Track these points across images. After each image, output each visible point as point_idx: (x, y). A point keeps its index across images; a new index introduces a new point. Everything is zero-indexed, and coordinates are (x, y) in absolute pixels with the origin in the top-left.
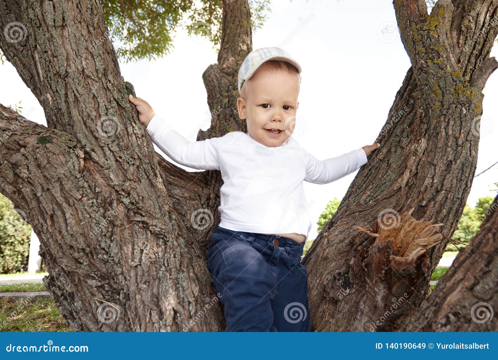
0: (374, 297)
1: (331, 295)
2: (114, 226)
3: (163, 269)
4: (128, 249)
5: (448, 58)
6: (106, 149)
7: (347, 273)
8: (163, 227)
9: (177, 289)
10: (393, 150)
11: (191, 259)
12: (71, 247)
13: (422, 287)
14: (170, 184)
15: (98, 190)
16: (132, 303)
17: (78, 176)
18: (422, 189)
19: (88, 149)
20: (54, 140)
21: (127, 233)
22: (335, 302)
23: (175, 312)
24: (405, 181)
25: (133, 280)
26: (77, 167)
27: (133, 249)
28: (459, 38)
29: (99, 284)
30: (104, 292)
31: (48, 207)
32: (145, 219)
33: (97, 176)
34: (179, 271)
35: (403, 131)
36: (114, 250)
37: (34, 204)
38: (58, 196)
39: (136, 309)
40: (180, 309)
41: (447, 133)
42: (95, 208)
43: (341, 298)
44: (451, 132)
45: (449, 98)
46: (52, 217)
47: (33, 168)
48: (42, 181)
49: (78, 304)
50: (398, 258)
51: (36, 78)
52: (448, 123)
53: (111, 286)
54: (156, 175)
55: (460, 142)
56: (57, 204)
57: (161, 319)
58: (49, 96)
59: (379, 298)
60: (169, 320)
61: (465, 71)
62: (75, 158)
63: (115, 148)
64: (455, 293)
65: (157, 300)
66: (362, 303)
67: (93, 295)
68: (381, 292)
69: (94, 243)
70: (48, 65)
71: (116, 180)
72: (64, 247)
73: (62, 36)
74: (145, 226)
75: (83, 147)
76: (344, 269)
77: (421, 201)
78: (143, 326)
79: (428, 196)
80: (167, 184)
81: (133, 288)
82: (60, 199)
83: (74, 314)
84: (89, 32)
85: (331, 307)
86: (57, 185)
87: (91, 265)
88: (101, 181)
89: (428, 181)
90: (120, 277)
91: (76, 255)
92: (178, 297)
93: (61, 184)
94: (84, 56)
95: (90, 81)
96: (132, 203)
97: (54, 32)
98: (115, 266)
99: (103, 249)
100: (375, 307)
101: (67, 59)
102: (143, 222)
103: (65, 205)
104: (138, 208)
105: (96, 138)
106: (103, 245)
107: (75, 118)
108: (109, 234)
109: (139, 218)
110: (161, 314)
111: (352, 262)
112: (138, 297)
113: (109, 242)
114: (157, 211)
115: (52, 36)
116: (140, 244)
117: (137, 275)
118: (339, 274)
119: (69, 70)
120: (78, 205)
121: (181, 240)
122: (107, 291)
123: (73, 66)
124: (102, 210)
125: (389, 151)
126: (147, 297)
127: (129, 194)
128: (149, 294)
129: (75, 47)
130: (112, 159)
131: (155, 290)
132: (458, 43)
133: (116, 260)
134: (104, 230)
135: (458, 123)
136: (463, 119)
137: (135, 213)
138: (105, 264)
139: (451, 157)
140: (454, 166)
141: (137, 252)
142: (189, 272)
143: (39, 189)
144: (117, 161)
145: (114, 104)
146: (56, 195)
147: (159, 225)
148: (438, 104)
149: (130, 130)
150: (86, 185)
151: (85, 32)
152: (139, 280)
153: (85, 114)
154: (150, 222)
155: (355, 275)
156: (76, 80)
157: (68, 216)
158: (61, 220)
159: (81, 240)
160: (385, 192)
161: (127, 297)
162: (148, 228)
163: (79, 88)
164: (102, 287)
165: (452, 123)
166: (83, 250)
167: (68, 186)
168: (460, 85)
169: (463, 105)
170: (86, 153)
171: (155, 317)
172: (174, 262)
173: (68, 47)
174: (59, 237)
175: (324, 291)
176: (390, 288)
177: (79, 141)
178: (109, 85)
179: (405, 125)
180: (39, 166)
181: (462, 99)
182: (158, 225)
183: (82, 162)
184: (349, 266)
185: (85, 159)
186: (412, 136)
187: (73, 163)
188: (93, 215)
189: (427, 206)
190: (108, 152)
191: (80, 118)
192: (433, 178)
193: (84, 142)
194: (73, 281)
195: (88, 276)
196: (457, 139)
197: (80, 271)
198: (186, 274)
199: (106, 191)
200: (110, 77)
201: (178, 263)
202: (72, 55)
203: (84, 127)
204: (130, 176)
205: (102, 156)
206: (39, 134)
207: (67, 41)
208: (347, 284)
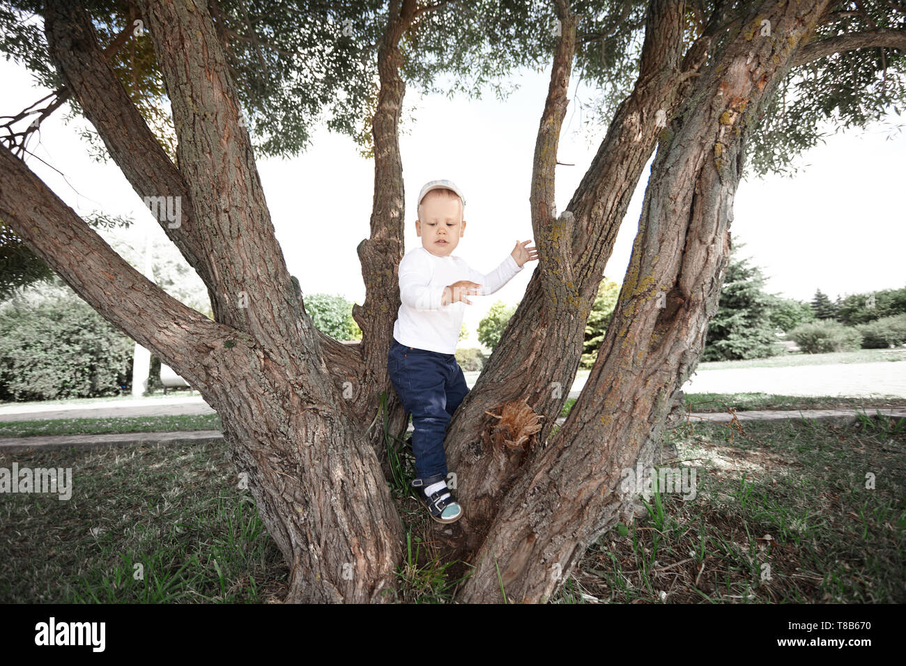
0: (499, 462)
1: (466, 460)
2: (291, 414)
3: (331, 447)
4: (302, 432)
5: (565, 268)
6: (281, 348)
7: (479, 443)
8: (330, 411)
9: (343, 464)
10: (524, 332)
11: (352, 435)
12: (256, 432)
13: (531, 458)
14: (330, 361)
15: (277, 385)
16: (307, 475)
17: (260, 374)
18: (538, 379)
19: (267, 350)
20: (239, 344)
21: (301, 419)
22: (469, 465)
23: (343, 482)
24: (530, 363)
25: (308, 456)
26: (259, 367)
27: (307, 432)
28: (588, 224)
29: (280, 460)
30: (283, 467)
31: (236, 400)
32: (315, 406)
33: (275, 373)
34: (345, 447)
35: (533, 315)
36: (291, 434)
37: (223, 397)
38: (244, 391)
39: (311, 479)
40: (346, 479)
41: (558, 335)
42: (275, 401)
43: (473, 462)
44: (561, 335)
45: (562, 306)
46: (239, 409)
47: (222, 369)
48: (230, 379)
49: (261, 476)
50: (510, 442)
51: (212, 277)
52: (560, 327)
53: (289, 462)
54: (321, 362)
55: (567, 343)
56: (244, 398)
57: (332, 488)
58: (225, 295)
59: (502, 463)
60: (339, 489)
61: (591, 258)
62: (255, 357)
63: (289, 347)
64: (540, 473)
65: (328, 473)
66: (490, 466)
67: (274, 469)
68: (503, 460)
69: (274, 427)
70: (226, 270)
71: (291, 377)
72: (250, 431)
73: (238, 245)
74: (316, 411)
75: (262, 348)
76: (477, 439)
77: (536, 389)
78: (317, 494)
79: (542, 385)
80: (330, 363)
81: (307, 463)
82: (246, 394)
83: (257, 483)
84: (261, 238)
85: (467, 468)
86: (243, 382)
87: (272, 445)
88: (279, 376)
89: (542, 373)
90: (296, 454)
91: (260, 438)
92: (344, 470)
93: (246, 382)
94: (258, 264)
95: (264, 286)
96: (305, 394)
97: (230, 243)
98: (292, 447)
99: (282, 433)
100: (499, 470)
101: (244, 267)
102: (314, 409)
103: (250, 399)
104: (310, 398)
105: (273, 339)
106: (282, 429)
107: (253, 320)
108: (286, 422)
109: (311, 406)
110: (332, 484)
111: (483, 435)
112: (312, 470)
113: (287, 427)
114: (324, 395)
115: (228, 244)
116: (312, 428)
117: (310, 453)
118: (473, 444)
119: (245, 278)
120: (262, 399)
121: (344, 418)
122: (286, 466)
123: (248, 272)
124: (281, 402)
125: (521, 332)
126: (320, 471)
127: (302, 386)
128: (321, 468)
129: (249, 255)
130: (287, 357)
131: (325, 464)
132: (587, 229)
133: (294, 442)
134: (283, 418)
135: (567, 328)
136: (571, 325)
137: (308, 402)
138: (283, 443)
139: (560, 356)
140: (561, 363)
141: (310, 434)
142: (351, 447)
143: (228, 386)
144: (290, 357)
145: (285, 305)
146: (243, 391)
147: (327, 409)
148: (554, 309)
149: (299, 326)
150: (267, 381)
151: (257, 240)
152: (312, 457)
153: (262, 317)
154: (319, 408)
155: (485, 445)
156: (253, 287)
157: (253, 408)
158: (248, 411)
159: (265, 427)
160: (514, 373)
161: (303, 470)
162: (318, 413)
163: (256, 294)
164: (282, 462)
165: (562, 327)
166: (266, 435)
167: (252, 383)
168: (571, 295)
169: (571, 312)
170: (265, 353)
171: (327, 487)
172: (340, 440)
173: (244, 255)
174: (245, 425)
175: (461, 456)
176: (509, 458)
177: (257, 341)
178: (280, 287)
179: (536, 309)
180: (227, 367)
181: (572, 308)
182: (325, 410)
183: (263, 361)
184: (481, 437)
185: (264, 359)
186: (540, 321)
187: (255, 363)
188: (273, 407)
189: (540, 392)
190: (283, 351)
191: (257, 320)
192: (546, 371)
193: (262, 342)
194: (256, 457)
195: (271, 455)
196: (565, 341)
197: (264, 451)
198: (349, 450)
199: (282, 385)
200: (280, 280)
201: (343, 440)
202: (248, 263)
203: (260, 328)
204: (301, 370)
205: (278, 354)
206: (224, 337)
207: (242, 250)
208: (478, 452)
